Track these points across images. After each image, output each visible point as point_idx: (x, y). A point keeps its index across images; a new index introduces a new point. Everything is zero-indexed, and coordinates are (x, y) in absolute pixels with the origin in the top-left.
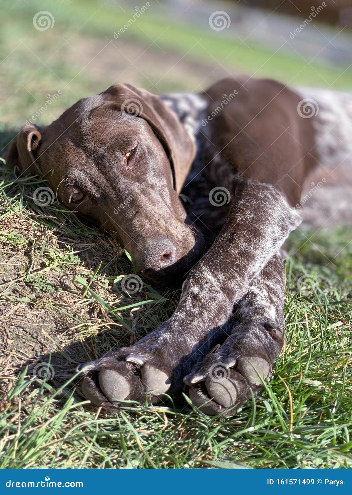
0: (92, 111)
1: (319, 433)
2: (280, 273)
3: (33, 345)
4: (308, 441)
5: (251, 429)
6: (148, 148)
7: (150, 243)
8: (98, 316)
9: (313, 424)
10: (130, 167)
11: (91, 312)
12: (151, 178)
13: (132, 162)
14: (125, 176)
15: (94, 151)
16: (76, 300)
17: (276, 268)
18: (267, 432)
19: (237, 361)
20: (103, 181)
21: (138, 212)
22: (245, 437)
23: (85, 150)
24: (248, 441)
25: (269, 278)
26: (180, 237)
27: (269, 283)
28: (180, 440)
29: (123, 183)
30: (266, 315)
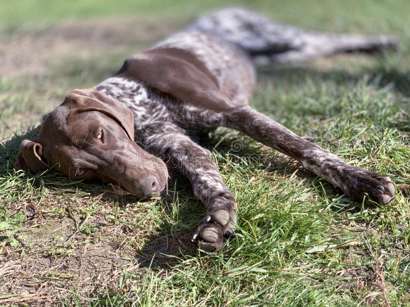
0: (67, 119)
1: (269, 237)
2: (212, 163)
3: (107, 261)
4: (266, 243)
5: (239, 249)
6: (108, 127)
7: (142, 181)
8: (130, 232)
9: (265, 234)
10: (106, 143)
11: (125, 231)
12: (119, 143)
13: (105, 140)
14: (106, 150)
15: (80, 144)
16: (113, 229)
17: (209, 162)
18: (246, 247)
19: (211, 216)
20: (95, 158)
21: (125, 167)
22: (237, 255)
23: (75, 145)
24: (240, 255)
25: (208, 169)
26: (154, 170)
27: (209, 171)
28: (208, 270)
29: (107, 155)
30: (217, 190)
